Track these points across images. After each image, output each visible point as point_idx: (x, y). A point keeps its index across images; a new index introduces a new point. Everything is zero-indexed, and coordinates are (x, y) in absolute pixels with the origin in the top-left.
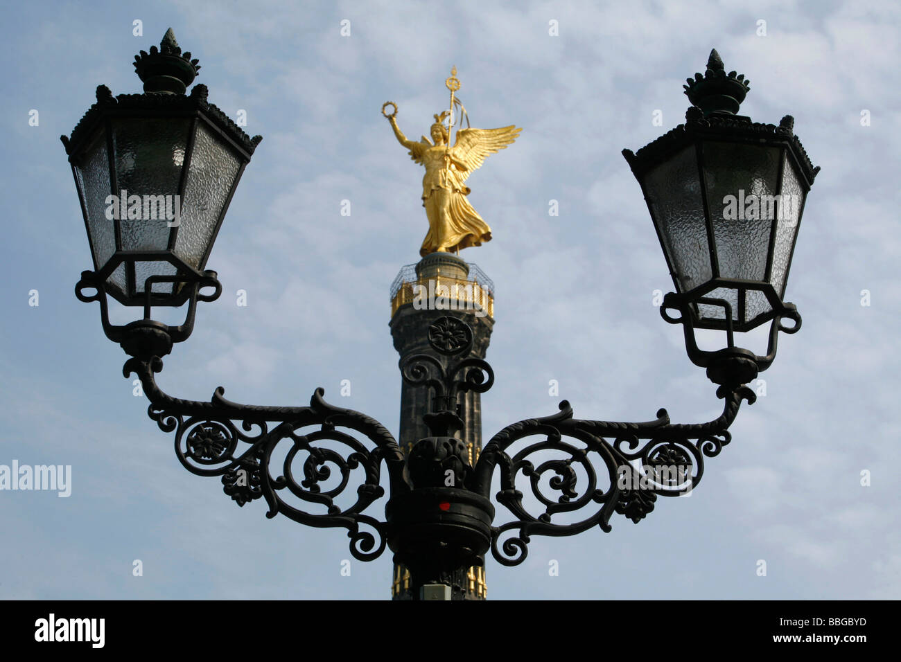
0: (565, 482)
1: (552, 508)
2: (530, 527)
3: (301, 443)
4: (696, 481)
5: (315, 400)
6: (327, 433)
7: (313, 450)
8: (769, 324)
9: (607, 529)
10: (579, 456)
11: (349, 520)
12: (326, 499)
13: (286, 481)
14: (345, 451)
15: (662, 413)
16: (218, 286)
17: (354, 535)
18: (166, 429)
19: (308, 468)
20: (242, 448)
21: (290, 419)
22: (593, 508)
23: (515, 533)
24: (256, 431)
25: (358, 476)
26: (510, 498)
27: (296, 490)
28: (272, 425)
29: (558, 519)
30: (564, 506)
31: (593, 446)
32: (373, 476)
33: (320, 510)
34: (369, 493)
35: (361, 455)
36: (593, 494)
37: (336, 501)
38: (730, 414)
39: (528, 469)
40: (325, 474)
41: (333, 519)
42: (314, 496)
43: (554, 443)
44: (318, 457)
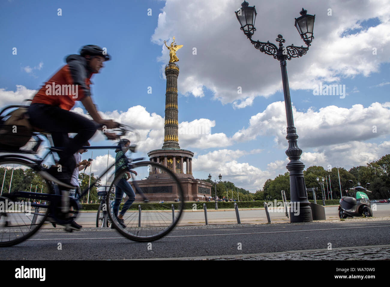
0: (293, 52)
1: (293, 55)
2: (291, 57)
3: (267, 46)
4: (306, 53)
5: (268, 42)
7: (269, 47)
8: (311, 38)
9: (298, 57)
10: (295, 50)
11: (273, 55)
12: (271, 52)
14: (272, 48)
15: (302, 46)
16: (256, 29)
17: (274, 56)
18: (253, 44)
19: (268, 49)
20: (261, 47)
21: (266, 44)
22: (296, 55)
23: (290, 57)
24: (262, 45)
25: (273, 50)
28: (264, 44)
29: (293, 56)
30: (294, 55)
32: (275, 50)
33: (270, 53)
34: (275, 52)
35: (273, 48)
37: (272, 52)
38: (308, 47)
39: (290, 51)
41: (272, 54)
42: (269, 52)
43: (292, 48)
44: (269, 48)
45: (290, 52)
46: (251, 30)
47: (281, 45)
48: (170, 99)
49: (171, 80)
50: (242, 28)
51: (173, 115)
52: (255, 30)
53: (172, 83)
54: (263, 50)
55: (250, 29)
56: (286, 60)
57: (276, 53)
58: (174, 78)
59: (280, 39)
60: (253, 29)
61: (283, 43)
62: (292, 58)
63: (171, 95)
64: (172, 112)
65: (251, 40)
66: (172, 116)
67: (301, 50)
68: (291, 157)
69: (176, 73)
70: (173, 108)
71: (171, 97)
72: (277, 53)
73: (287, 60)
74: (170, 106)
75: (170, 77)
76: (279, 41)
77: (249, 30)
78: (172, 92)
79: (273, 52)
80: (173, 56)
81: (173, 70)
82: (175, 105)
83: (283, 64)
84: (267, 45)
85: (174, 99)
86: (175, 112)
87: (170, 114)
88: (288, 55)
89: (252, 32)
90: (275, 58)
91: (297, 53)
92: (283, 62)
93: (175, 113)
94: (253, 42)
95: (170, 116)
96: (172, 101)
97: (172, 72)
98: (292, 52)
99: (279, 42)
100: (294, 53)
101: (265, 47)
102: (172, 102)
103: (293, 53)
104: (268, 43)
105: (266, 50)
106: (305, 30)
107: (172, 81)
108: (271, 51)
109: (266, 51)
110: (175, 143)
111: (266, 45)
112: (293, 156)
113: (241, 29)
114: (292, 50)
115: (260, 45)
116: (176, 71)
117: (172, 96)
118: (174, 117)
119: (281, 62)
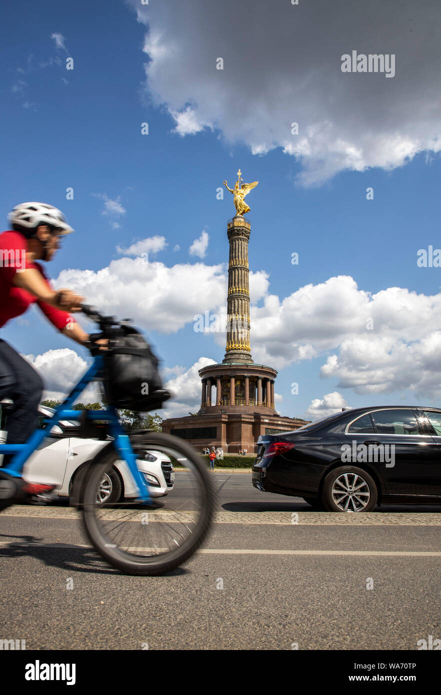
48: (233, 279)
49: (234, 246)
51: (238, 305)
53: (237, 251)
58: (240, 242)
63: (235, 272)
64: (236, 301)
66: (236, 308)
69: (243, 234)
70: (237, 294)
71: (235, 275)
74: (233, 291)
75: (232, 241)
78: (236, 266)
80: (238, 204)
81: (237, 228)
82: (245, 288)
85: (240, 278)
86: (241, 300)
87: (233, 305)
93: (242, 302)
95: (233, 308)
96: (237, 281)
97: (236, 231)
102: (237, 283)
107: (237, 248)
110: (241, 354)
116: (243, 229)
117: (237, 273)
118: (240, 309)
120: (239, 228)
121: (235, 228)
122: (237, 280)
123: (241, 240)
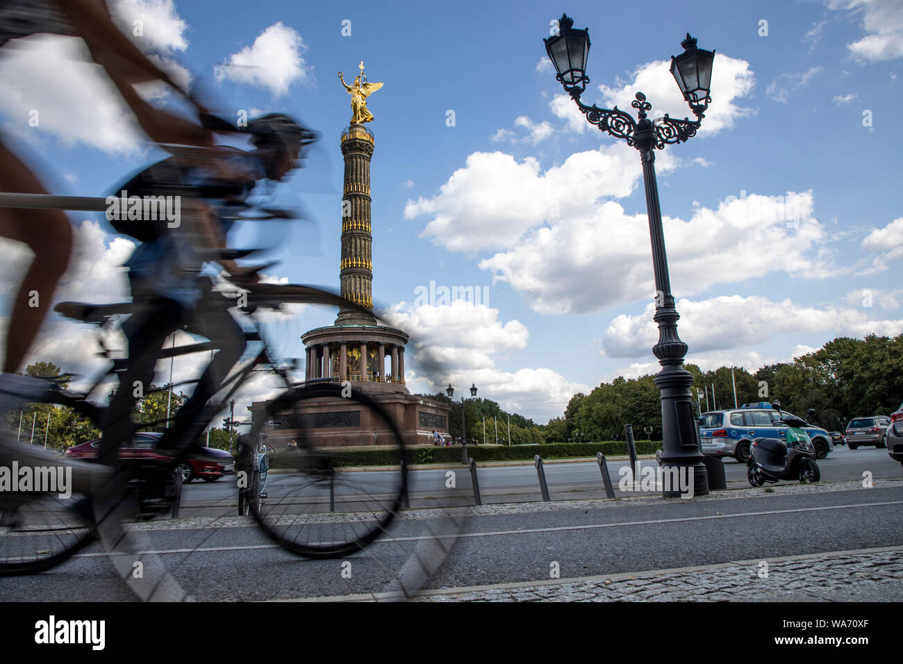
0: (669, 131)
1: (668, 137)
2: (664, 142)
3: (614, 118)
4: (695, 134)
5: (616, 108)
6: (618, 117)
7: (617, 120)
8: (704, 100)
9: (679, 143)
10: (671, 126)
11: (627, 137)
12: (621, 132)
13: (612, 127)
14: (624, 122)
15: (687, 118)
16: (589, 80)
17: (628, 140)
18: (584, 112)
19: (616, 124)
20: (601, 119)
21: (611, 112)
22: (675, 139)
23: (660, 142)
24: (603, 115)
25: (627, 127)
26: (659, 135)
27: (613, 128)
28: (607, 114)
29: (669, 140)
30: (670, 137)
31: (674, 125)
32: (630, 127)
33: (620, 134)
34: (629, 131)
35: (627, 123)
36: (675, 135)
37: (623, 132)
38: (700, 120)
39: (661, 128)
40: (620, 126)
41: (623, 136)
42: (618, 131)
43: (666, 123)
44: (618, 122)
45: (661, 131)
46: (578, 81)
47: (642, 116)
48: (354, 210)
49: (355, 164)
50: (560, 76)
51: (361, 246)
52: (587, 81)
53: (359, 173)
54: (604, 126)
55: (576, 80)
56: (653, 150)
57: (632, 134)
58: (362, 160)
59: (641, 102)
60: (584, 78)
61: (646, 111)
62: (665, 145)
63: (356, 201)
64: (358, 241)
65: (579, 103)
66: (359, 250)
67: (684, 127)
68: (664, 359)
69: (367, 150)
70: (360, 231)
71: (356, 205)
72: (635, 135)
73: (655, 148)
74: (353, 227)
75: (352, 157)
76: (637, 107)
77: (573, 79)
78: (358, 193)
79: (625, 132)
80: (358, 108)
81: (360, 141)
82: (366, 225)
83: (649, 159)
84: (613, 116)
85: (363, 210)
86: (365, 240)
87: (353, 246)
88: (659, 139)
89: (580, 85)
90: (630, 144)
91: (677, 133)
92: (648, 153)
93: (365, 242)
94: (583, 108)
95: (353, 250)
96: (358, 214)
97: (358, 145)
98: (665, 130)
99: (638, 110)
100: (670, 134)
101: (610, 120)
102: (358, 217)
103: (668, 135)
104: (616, 111)
105: (611, 127)
106: (692, 82)
107: (359, 169)
108: (621, 128)
109: (612, 129)
111: (611, 116)
112: (669, 357)
113: (557, 78)
114: (666, 128)
115: (600, 116)
116: (367, 144)
117: (359, 202)
118: (363, 253)
119: (642, 153)
120: (363, 142)
121: (358, 141)
122: (358, 212)
123: (363, 158)
